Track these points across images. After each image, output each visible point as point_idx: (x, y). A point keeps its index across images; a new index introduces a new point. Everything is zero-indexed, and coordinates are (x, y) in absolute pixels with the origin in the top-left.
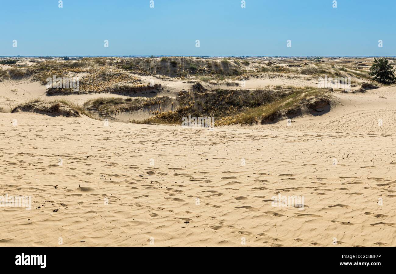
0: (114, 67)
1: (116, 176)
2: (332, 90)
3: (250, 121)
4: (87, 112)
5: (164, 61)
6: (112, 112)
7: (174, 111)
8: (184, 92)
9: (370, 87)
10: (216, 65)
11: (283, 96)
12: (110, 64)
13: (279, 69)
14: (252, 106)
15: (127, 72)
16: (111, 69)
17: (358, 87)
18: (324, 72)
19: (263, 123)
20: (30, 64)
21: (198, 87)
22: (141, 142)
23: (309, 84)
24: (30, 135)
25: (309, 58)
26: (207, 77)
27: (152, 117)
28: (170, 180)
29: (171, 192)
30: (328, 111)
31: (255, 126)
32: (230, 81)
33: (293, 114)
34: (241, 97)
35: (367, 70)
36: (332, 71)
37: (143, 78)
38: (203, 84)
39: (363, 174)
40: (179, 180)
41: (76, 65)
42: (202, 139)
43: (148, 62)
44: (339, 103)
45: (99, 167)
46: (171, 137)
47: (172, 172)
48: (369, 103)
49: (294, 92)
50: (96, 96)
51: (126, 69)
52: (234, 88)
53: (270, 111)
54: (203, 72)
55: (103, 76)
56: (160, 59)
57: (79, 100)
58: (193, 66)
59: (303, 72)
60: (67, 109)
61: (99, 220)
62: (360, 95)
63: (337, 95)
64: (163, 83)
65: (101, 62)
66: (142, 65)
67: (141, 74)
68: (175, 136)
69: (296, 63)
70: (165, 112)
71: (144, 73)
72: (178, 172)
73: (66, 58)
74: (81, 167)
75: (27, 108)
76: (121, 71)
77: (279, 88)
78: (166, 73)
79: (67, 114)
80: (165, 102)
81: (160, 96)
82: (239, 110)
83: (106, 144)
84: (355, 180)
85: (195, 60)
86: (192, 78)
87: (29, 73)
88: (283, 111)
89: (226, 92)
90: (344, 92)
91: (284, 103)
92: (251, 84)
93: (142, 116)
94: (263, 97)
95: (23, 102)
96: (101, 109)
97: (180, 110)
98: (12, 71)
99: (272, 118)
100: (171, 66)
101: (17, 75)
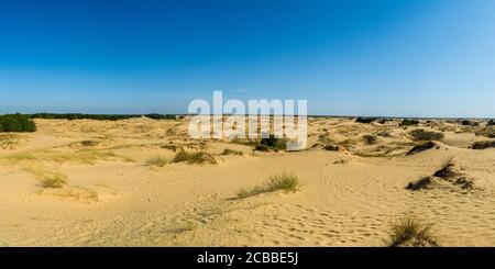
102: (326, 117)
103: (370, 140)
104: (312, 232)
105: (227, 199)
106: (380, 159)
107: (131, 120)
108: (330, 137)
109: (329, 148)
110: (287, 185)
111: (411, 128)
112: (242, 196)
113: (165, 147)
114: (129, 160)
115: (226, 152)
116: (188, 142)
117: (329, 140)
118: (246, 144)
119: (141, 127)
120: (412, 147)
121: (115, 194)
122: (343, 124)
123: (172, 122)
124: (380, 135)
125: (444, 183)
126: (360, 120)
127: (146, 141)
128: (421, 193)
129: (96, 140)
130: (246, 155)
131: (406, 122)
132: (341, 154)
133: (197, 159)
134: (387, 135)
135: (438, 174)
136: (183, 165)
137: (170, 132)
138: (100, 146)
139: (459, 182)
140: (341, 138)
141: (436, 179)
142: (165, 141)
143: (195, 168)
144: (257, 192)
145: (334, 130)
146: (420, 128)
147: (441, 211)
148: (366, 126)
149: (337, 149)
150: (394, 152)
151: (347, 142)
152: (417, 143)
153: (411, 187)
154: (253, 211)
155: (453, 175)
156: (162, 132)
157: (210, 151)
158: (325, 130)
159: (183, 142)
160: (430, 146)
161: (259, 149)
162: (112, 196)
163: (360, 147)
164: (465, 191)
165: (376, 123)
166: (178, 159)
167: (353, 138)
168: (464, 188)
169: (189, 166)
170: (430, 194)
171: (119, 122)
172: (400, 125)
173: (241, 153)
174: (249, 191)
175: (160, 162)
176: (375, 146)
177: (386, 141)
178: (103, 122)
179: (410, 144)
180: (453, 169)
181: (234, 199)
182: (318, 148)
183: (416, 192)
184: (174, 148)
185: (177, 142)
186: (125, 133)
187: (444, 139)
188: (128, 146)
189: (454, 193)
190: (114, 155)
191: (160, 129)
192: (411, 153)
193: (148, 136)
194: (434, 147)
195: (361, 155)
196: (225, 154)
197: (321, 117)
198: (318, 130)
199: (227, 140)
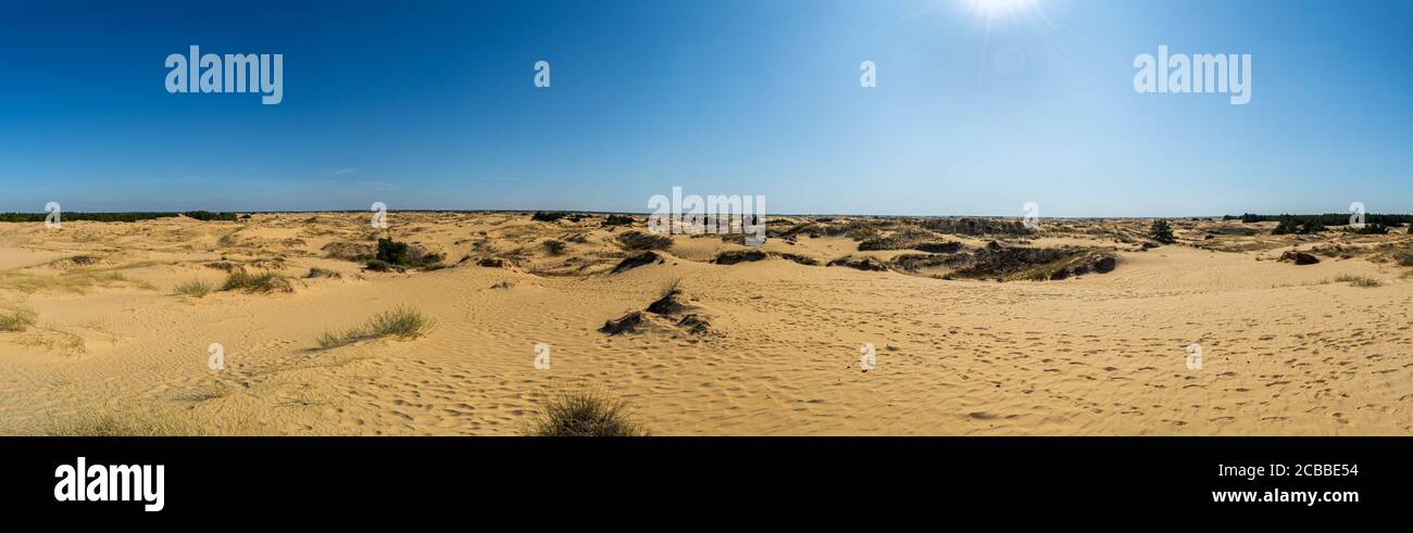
0: (918, 226)
1: (922, 335)
2: (1116, 249)
3: (1040, 277)
4: (893, 266)
5: (963, 220)
6: (916, 267)
7: (973, 266)
8: (981, 249)
9: (1151, 246)
10: (1010, 224)
11: (1071, 254)
12: (915, 224)
13: (1066, 230)
14: (1041, 263)
15: (930, 231)
16: (916, 229)
17: (1140, 246)
18: (1107, 232)
19: (1052, 279)
20: (844, 222)
21: (993, 245)
22: (943, 300)
23: (1095, 243)
24: (842, 290)
25: (1092, 219)
26: (1002, 236)
27: (952, 271)
28: (977, 340)
29: (978, 353)
30: (1112, 269)
31: (1046, 282)
32: (1023, 240)
33: (1080, 271)
34: (1033, 256)
35: (1148, 229)
36: (1115, 231)
37: (944, 236)
38: (998, 241)
39: (1163, 336)
40: (985, 341)
41: (885, 224)
42: (1002, 297)
43: (948, 222)
44: (1123, 261)
45: (905, 325)
46: (972, 295)
47: (977, 332)
48: (1150, 262)
49: (1081, 251)
50: (901, 252)
51: (928, 228)
52: (1027, 246)
53: (1059, 269)
54: (998, 231)
55: (909, 234)
56: (959, 220)
57: (885, 256)
58: (988, 225)
59: (1088, 233)
60: (876, 264)
61: (906, 383)
62: (1141, 254)
63: (1120, 254)
64: (962, 241)
65: (906, 221)
66: (943, 225)
67: (942, 233)
68: (976, 293)
69: (1081, 224)
70: (964, 267)
71: (945, 232)
72: (983, 332)
73: (876, 217)
74: (888, 325)
75: (841, 262)
76: (924, 230)
77: (1067, 246)
78: (965, 232)
79: (876, 269)
80: (964, 258)
81: (959, 252)
82: (1030, 267)
83: (911, 301)
84: (1157, 342)
85: (991, 220)
86: (988, 236)
87: (843, 231)
88: (1071, 269)
89: (1019, 250)
90: (1128, 250)
91: (1072, 261)
92: (1042, 243)
93: (943, 271)
94: (1052, 255)
95: (837, 256)
96: (906, 264)
97: (978, 266)
98: (828, 229)
99: (1061, 275)
100: (970, 226)
101: (832, 232)
102: (484, 213)
103: (554, 248)
104: (430, 407)
105: (301, 351)
106: (568, 279)
107: (161, 221)
108: (491, 244)
109: (487, 263)
110: (405, 327)
111: (621, 230)
112: (328, 344)
113: (214, 266)
114: (148, 287)
115: (313, 273)
116: (255, 257)
117: (488, 249)
118: (353, 259)
119: (176, 232)
120: (621, 260)
121: (114, 340)
122: (511, 223)
123: (230, 225)
124: (570, 240)
125: (662, 322)
126: (540, 216)
127: (183, 256)
128: (622, 341)
129: (98, 254)
130: (346, 279)
131: (613, 220)
132: (507, 273)
133: (262, 285)
134: (582, 241)
135: (654, 308)
136: (237, 296)
137: (225, 241)
138: (103, 264)
139: (686, 321)
140: (507, 246)
141: (650, 316)
142: (215, 257)
143: (258, 299)
144: (353, 338)
145: (497, 234)
146: (635, 229)
147: (652, 373)
148: (548, 226)
149: (499, 264)
150: (594, 268)
151: (517, 252)
152: (630, 254)
153: (610, 329)
154: (339, 370)
155: (678, 308)
156: (212, 241)
157: (288, 271)
158: (483, 233)
159: (245, 258)
160: (650, 258)
161: (372, 267)
162: (109, 345)
163: (540, 260)
164: (694, 337)
165: (565, 221)
166: (229, 287)
167: (528, 245)
168: (693, 332)
169: (246, 297)
170: (638, 342)
171: (139, 224)
172: (604, 225)
173: (338, 275)
174: (339, 337)
175: (198, 290)
176: (562, 259)
177: (580, 250)
178: (113, 226)
179: (619, 255)
180: (680, 300)
181: (314, 350)
182: (469, 262)
183: (616, 338)
184: (228, 267)
185: (235, 257)
186: (149, 243)
187: (673, 247)
188: (149, 264)
189: (677, 341)
190: (122, 279)
191: (208, 236)
192: (618, 269)
193: (189, 247)
194: (656, 262)
195: (540, 273)
196: (310, 276)
197: (477, 212)
198: (472, 234)
199: (320, 253)
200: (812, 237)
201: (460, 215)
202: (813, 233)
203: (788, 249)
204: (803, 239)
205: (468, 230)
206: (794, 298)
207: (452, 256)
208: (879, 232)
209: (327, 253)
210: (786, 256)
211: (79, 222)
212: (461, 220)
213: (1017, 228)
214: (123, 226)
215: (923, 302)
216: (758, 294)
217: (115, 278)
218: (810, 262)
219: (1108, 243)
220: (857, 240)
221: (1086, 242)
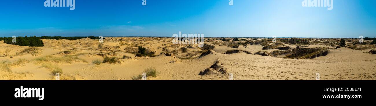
0: (279, 41)
1: (274, 73)
2: (329, 48)
3: (308, 58)
4: (271, 55)
5: (292, 39)
6: (277, 55)
7: (291, 55)
8: (294, 49)
9: (338, 47)
10: (303, 40)
11: (317, 50)
12: (279, 40)
13: (318, 42)
14: (309, 53)
15: (282, 43)
17: (336, 48)
18: (328, 43)
19: (311, 58)
20: (260, 40)
21: (298, 47)
23: (324, 46)
24: (257, 61)
25: (326, 39)
27: (286, 56)
31: (309, 59)
32: (306, 45)
33: (318, 56)
34: (308, 50)
35: (339, 42)
36: (331, 42)
37: (286, 44)
38: (299, 46)
41: (270, 40)
42: (296, 63)
43: (287, 39)
44: (330, 52)
45: (271, 70)
46: (289, 62)
49: (320, 49)
50: (274, 50)
51: (282, 42)
52: (306, 48)
54: (300, 43)
55: (277, 44)
56: (290, 39)
57: (269, 51)
58: (298, 41)
59: (323, 43)
60: (266, 54)
62: (335, 50)
63: (330, 50)
64: (290, 46)
66: (286, 41)
67: (285, 43)
68: (290, 62)
69: (322, 40)
70: (289, 55)
72: (289, 72)
73: (269, 38)
74: (267, 71)
75: (258, 53)
76: (281, 42)
77: (317, 47)
78: (291, 43)
79: (266, 55)
80: (289, 52)
81: (289, 50)
82: (306, 54)
83: (274, 64)
85: (299, 39)
86: (297, 45)
87: (259, 43)
88: (316, 55)
89: (304, 49)
90: (332, 49)
91: (317, 52)
92: (310, 47)
93: (284, 56)
94: (313, 50)
95: (257, 51)
96: (274, 54)
97: (292, 55)
98: (256, 42)
99: (313, 57)
100: (293, 41)
101: (257, 43)
102: (165, 37)
103: (184, 50)
106: (188, 60)
107: (83, 40)
108: (167, 49)
109: (167, 55)
110: (152, 74)
113: (99, 55)
114: (85, 61)
115: (124, 57)
116: (108, 52)
118: (132, 53)
119: (87, 43)
120: (201, 54)
122: (172, 41)
124: (188, 47)
125: (215, 71)
127: (90, 51)
128: (205, 77)
129: (70, 51)
130: (133, 59)
132: (172, 58)
133: (113, 61)
134: (191, 47)
135: (212, 67)
136: (107, 64)
137: (100, 46)
138: (72, 54)
139: (220, 70)
140: (172, 49)
141: (211, 69)
142: (98, 51)
143: (113, 65)
145: (169, 45)
149: (170, 55)
150: (194, 56)
151: (174, 51)
152: (203, 51)
153: (201, 74)
155: (218, 67)
156: (96, 46)
157: (118, 57)
158: (165, 45)
159: (106, 52)
160: (209, 52)
161: (138, 55)
163: (180, 54)
164: (223, 75)
166: (105, 61)
167: (177, 49)
168: (222, 73)
169: (110, 65)
170: (209, 77)
171: (78, 41)
173: (130, 58)
174: (137, 77)
175: (98, 62)
176: (186, 54)
177: (190, 50)
178: (71, 41)
179: (201, 52)
180: (219, 64)
182: (163, 55)
183: (203, 76)
184: (102, 55)
185: (104, 52)
186: (81, 47)
187: (215, 49)
188: (83, 54)
189: (219, 76)
190: (78, 59)
191: (95, 45)
192: (201, 56)
193: (91, 48)
194: (211, 54)
195: (180, 58)
196: (124, 58)
197: (163, 37)
198: (162, 45)
199: (124, 51)
200: (251, 45)
201: (159, 38)
202: (251, 43)
203: (244, 49)
204: (249, 45)
205: (160, 44)
206: (246, 64)
207: (157, 52)
208: (269, 43)
209: (125, 51)
210: (244, 51)
211: (63, 40)
212: (159, 40)
213: (305, 41)
214: (73, 41)
215: (277, 64)
216: (237, 63)
217: (77, 58)
218: (250, 53)
219: (328, 46)
220: (263, 46)
221: (322, 46)
